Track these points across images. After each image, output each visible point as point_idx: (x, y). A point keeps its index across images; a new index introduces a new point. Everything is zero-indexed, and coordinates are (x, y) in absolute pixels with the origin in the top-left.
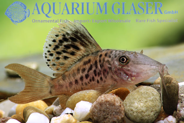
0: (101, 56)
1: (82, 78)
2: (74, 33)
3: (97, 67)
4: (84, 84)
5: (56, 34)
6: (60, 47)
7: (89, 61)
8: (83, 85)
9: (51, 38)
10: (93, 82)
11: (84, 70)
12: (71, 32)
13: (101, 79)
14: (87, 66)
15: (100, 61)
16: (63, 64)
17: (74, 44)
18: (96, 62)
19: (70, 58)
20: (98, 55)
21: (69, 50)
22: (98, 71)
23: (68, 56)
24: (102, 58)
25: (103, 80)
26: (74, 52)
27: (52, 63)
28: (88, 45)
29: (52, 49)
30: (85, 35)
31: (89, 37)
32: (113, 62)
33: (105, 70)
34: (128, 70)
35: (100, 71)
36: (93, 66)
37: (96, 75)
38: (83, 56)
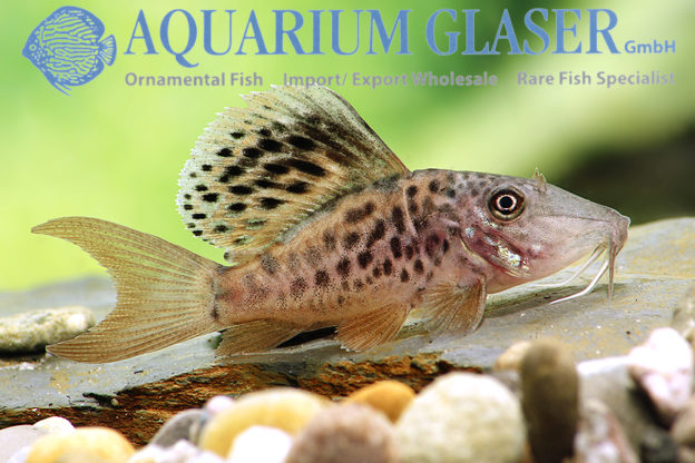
0: (412, 191)
1: (344, 267)
2: (304, 121)
3: (401, 228)
4: (351, 286)
5: (232, 131)
6: (249, 170)
7: (369, 208)
8: (349, 290)
9: (216, 142)
10: (384, 279)
11: (352, 239)
12: (294, 119)
13: (419, 267)
14: (365, 227)
15: (413, 208)
16: (261, 223)
17: (303, 157)
18: (398, 213)
19: (287, 202)
20: (401, 189)
21: (283, 179)
22: (406, 241)
23: (280, 198)
24: (419, 198)
25: (427, 271)
26: (304, 183)
27: (213, 225)
28: (357, 159)
29: (214, 179)
30: (346, 127)
31: (361, 134)
32: (469, 211)
33: (435, 239)
34: (522, 237)
35: (414, 240)
36: (387, 225)
37: (397, 255)
38: (341, 193)
